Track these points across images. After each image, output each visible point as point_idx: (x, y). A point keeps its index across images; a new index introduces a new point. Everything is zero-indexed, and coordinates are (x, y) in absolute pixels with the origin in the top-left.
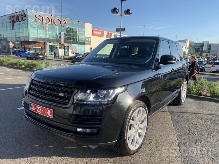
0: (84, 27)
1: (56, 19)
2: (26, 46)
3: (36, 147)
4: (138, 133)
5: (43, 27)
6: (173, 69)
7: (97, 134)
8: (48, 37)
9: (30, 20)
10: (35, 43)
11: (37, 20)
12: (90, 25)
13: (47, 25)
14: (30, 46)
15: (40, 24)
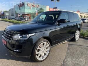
0: (46, 8)
1: (35, 5)
2: (24, 16)
3: (6, 55)
4: (44, 53)
5: (30, 8)
6: (68, 25)
7: (21, 53)
8: (32, 12)
9: (26, 6)
10: (27, 14)
11: (28, 6)
12: (49, 7)
13: (32, 7)
14: (25, 16)
15: (29, 7)
